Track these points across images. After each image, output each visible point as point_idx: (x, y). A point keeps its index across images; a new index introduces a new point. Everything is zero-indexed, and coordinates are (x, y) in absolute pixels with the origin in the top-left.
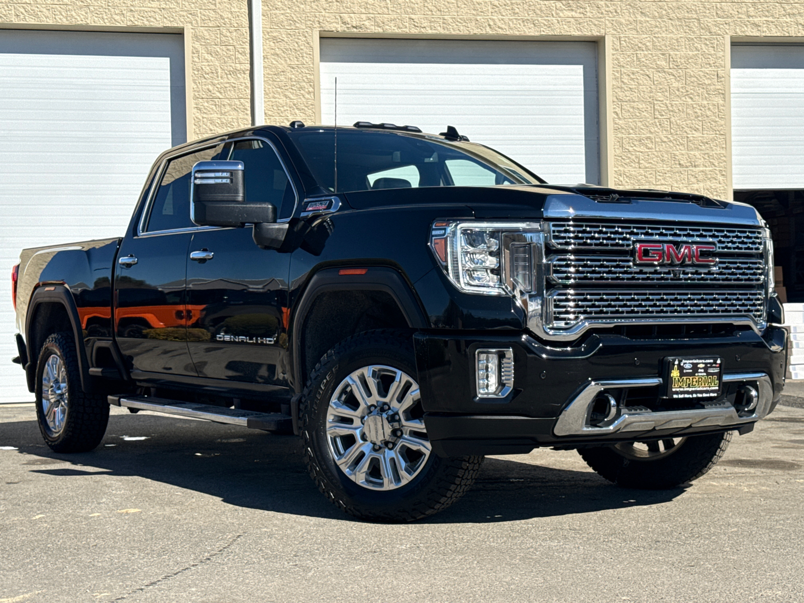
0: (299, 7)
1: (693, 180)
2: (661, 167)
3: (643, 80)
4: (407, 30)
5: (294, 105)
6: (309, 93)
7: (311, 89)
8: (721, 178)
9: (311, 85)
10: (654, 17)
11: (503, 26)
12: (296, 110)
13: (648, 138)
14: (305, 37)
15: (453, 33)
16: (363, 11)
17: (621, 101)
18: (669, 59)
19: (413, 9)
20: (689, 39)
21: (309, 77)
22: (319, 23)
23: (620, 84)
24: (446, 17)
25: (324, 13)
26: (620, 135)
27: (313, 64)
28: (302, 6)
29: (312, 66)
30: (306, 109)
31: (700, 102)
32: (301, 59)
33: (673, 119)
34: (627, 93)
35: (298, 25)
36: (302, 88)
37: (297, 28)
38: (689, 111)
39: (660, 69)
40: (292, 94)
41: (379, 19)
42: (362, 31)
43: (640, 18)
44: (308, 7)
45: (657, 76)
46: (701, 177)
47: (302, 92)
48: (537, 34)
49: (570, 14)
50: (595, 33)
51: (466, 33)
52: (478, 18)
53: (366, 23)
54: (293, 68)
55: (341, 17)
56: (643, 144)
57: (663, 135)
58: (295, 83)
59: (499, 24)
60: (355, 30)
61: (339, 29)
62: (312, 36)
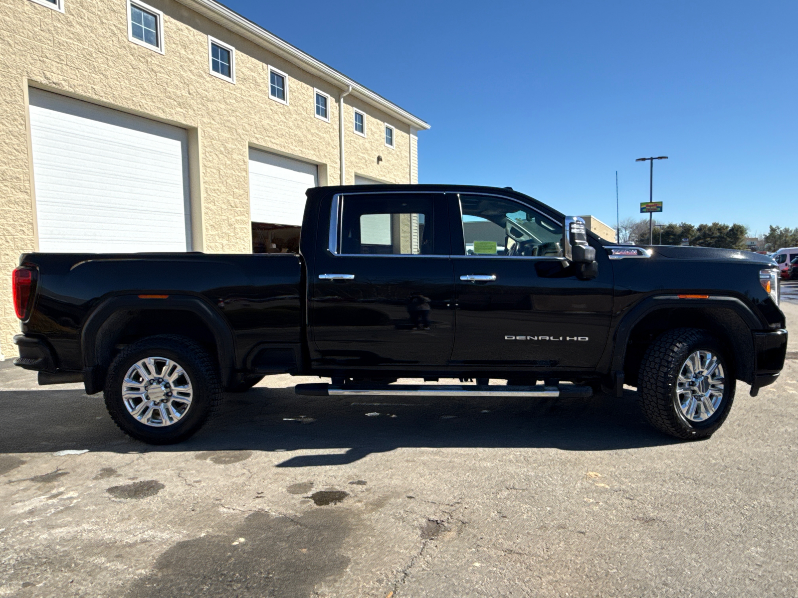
0: (10, 56)
1: (236, 214)
2: (224, 206)
3: (215, 156)
4: (90, 95)
5: (10, 131)
6: (21, 125)
7: (22, 122)
8: (247, 215)
9: (22, 119)
10: (218, 123)
11: (147, 108)
12: (11, 136)
13: (218, 189)
14: (17, 81)
15: (119, 104)
16: (60, 73)
17: (206, 166)
18: (225, 148)
19: (93, 81)
20: (233, 139)
21: (21, 112)
22: (28, 73)
23: (205, 157)
24: (115, 93)
25: (30, 66)
26: (206, 186)
27: (24, 103)
28: (14, 56)
29: (22, 104)
30: (19, 136)
31: (237, 173)
32: (14, 97)
33: (227, 181)
34: (209, 163)
35: (10, 70)
36: (15, 120)
37: (9, 72)
38: (234, 178)
39: (221, 153)
40: (8, 123)
41: (72, 82)
42: (59, 87)
43: (213, 122)
44: (18, 59)
45: (221, 156)
46: (239, 213)
47: (15, 123)
48: (165, 118)
49: (181, 110)
50: (193, 124)
51: (127, 106)
52: (134, 99)
53: (63, 82)
54: (8, 103)
55: (44, 73)
56: (215, 193)
57: (224, 189)
58: (9, 115)
59: (145, 106)
60: (54, 85)
61: (43, 82)
62: (22, 82)
